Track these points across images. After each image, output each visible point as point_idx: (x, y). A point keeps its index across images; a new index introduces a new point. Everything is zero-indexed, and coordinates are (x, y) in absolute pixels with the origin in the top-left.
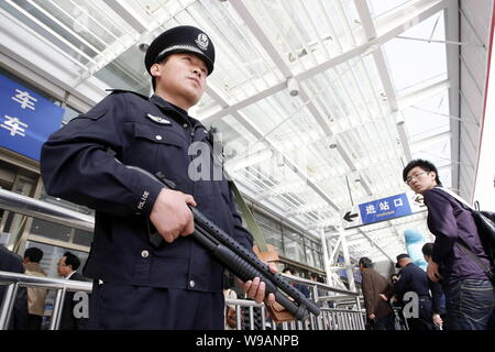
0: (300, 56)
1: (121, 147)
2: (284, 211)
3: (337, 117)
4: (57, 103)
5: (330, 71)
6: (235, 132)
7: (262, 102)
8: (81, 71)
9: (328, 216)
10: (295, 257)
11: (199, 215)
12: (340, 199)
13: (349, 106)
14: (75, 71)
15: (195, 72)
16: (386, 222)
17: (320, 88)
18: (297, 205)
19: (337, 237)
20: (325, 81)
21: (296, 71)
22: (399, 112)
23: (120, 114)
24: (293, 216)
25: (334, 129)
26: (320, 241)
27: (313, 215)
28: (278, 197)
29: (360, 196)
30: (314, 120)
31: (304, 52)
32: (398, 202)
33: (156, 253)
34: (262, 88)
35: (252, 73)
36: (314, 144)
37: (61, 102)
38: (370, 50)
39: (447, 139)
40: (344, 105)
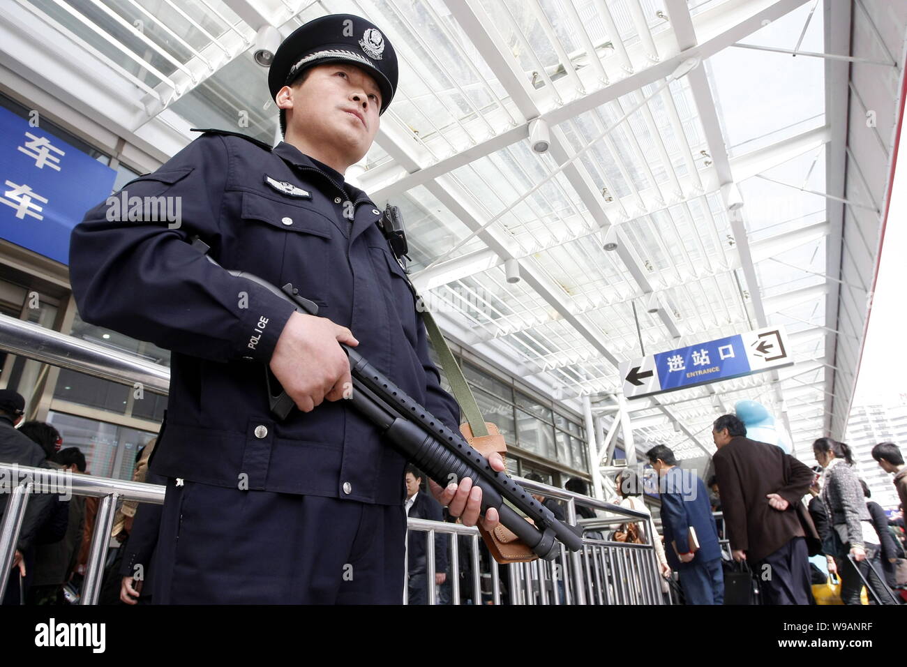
0: (553, 78)
1: (218, 236)
2: (518, 364)
3: (620, 193)
4: (102, 160)
5: (608, 108)
6: (431, 217)
7: (481, 163)
8: (147, 100)
9: (597, 375)
10: (537, 449)
11: (362, 363)
12: (621, 345)
13: (641, 172)
14: (134, 98)
15: (356, 99)
16: (703, 387)
17: (589, 139)
18: (543, 353)
19: (613, 413)
20: (598, 124)
21: (545, 106)
22: (733, 187)
23: (217, 178)
24: (534, 373)
25: (613, 216)
26: (582, 419)
27: (570, 373)
28: (508, 338)
29: (658, 340)
30: (575, 197)
31: (562, 71)
32: (726, 352)
33: (282, 431)
34: (481, 137)
35: (463, 108)
36: (576, 243)
37: (110, 157)
38: (684, 68)
39: (820, 237)
40: (632, 171)
